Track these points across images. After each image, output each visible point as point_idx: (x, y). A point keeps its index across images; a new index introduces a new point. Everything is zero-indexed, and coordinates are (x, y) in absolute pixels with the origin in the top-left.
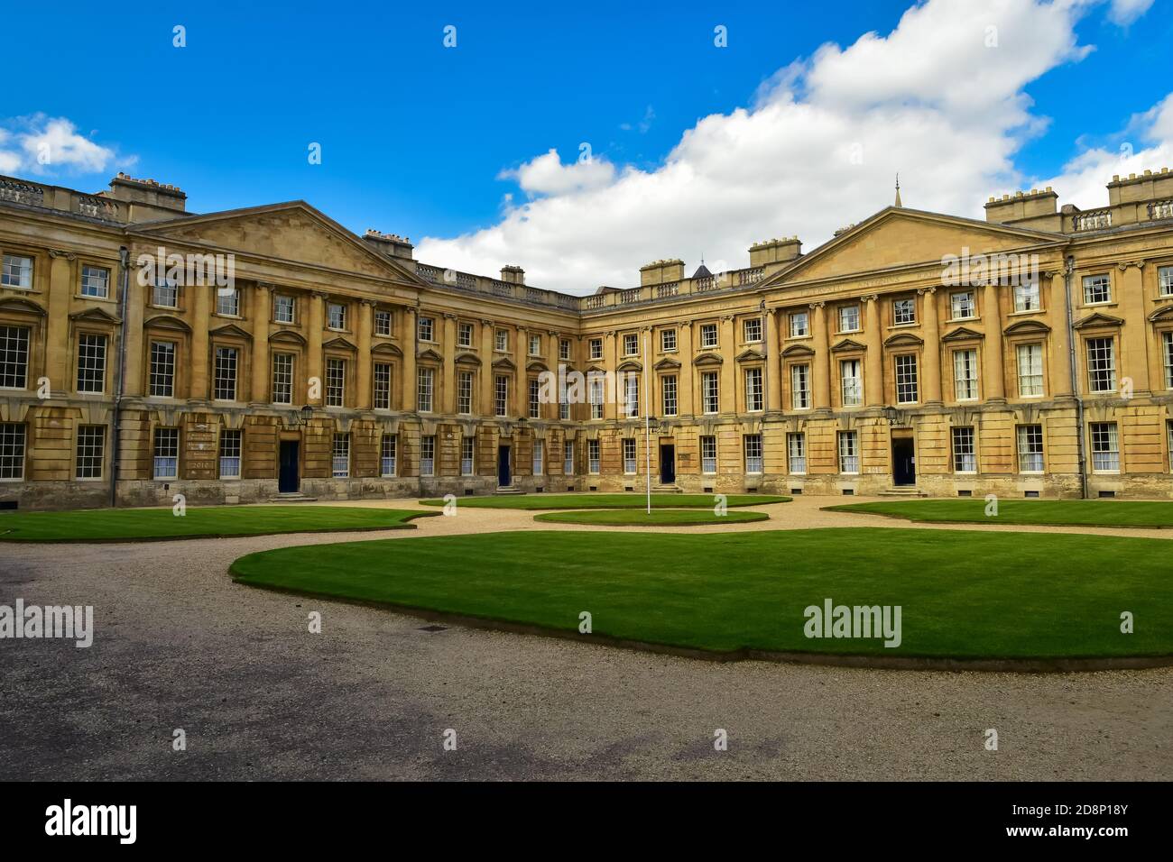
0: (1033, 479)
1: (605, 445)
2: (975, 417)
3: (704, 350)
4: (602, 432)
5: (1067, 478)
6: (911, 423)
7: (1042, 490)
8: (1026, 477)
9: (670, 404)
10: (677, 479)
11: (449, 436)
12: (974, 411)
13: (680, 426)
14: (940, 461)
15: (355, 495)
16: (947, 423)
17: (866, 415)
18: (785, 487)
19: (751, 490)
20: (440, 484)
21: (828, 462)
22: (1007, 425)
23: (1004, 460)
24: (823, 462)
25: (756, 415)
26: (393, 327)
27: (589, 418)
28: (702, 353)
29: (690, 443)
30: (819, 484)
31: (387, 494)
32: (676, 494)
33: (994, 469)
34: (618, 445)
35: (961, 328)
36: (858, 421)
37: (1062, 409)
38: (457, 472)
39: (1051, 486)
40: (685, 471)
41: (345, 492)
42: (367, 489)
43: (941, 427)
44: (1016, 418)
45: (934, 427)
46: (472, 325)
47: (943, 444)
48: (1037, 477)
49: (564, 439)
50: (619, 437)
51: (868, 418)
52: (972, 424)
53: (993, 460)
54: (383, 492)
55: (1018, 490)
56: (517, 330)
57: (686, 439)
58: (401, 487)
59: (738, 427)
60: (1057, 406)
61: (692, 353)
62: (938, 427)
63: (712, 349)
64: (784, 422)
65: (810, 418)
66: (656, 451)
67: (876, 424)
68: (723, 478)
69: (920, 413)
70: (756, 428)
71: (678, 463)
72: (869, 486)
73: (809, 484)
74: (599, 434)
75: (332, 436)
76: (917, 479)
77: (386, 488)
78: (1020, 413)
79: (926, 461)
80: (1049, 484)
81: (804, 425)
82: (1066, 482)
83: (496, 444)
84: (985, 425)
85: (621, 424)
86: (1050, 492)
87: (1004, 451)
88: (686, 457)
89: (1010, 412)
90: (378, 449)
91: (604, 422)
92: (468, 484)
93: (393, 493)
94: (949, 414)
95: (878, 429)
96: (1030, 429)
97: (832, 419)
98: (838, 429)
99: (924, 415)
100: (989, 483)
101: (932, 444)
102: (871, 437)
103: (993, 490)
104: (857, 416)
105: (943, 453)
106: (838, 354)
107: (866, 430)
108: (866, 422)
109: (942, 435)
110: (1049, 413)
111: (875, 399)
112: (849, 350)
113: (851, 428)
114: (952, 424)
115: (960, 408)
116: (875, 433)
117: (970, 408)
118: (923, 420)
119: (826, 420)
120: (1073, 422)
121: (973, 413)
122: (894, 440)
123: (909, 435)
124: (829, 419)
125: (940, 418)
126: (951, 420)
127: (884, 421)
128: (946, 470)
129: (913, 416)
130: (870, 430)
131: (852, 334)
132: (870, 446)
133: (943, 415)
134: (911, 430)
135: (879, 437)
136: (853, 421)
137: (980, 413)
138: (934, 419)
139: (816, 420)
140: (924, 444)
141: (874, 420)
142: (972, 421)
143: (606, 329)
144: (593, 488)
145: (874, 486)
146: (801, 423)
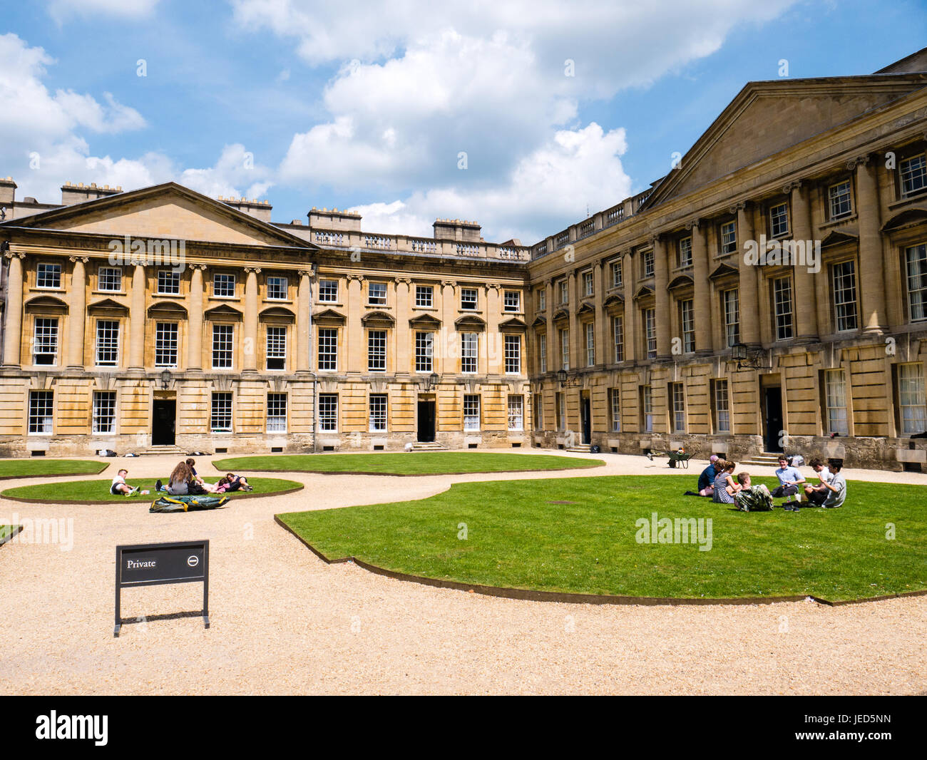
0: (280, 438)
2: (235, 384)
5: (305, 436)
6: (173, 386)
7: (285, 446)
8: (273, 436)
12: (235, 378)
14: (200, 422)
16: (209, 389)
17: (129, 376)
18: (24, 448)
21: (80, 422)
22: (260, 392)
23: (256, 422)
24: (75, 422)
30: (68, 445)
33: (247, 429)
35: (225, 305)
36: (118, 382)
37: (304, 382)
39: (292, 443)
43: (203, 391)
44: (269, 386)
45: (196, 391)
47: (203, 407)
48: (282, 436)
51: (130, 379)
52: (231, 390)
53: (247, 421)
55: (267, 447)
60: (301, 379)
62: (200, 391)
65: (62, 375)
67: (139, 386)
69: (186, 378)
72: (127, 447)
73: (55, 445)
76: (177, 438)
78: (272, 383)
79: (187, 421)
80: (291, 442)
81: (53, 384)
82: (303, 440)
84: (242, 392)
86: (292, 448)
87: (256, 414)
89: (264, 381)
94: (212, 380)
95: (140, 390)
96: (277, 396)
97: (89, 378)
98: (95, 388)
99: (188, 380)
100: (243, 441)
101: (194, 406)
102: (132, 398)
103: (246, 448)
104: (119, 377)
105: (204, 414)
106: (95, 313)
107: (126, 391)
108: (128, 383)
109: (204, 399)
110: (294, 384)
111: (137, 362)
112: (109, 310)
113: (111, 388)
114: (213, 389)
115: (222, 375)
116: (136, 395)
117: (233, 376)
118: (186, 384)
119: (80, 378)
120: (311, 392)
121: (234, 381)
122: (155, 402)
123: (173, 398)
124: (85, 378)
125: (202, 383)
126: (213, 385)
127: (146, 383)
128: (203, 430)
129: (177, 380)
130: (132, 391)
131: (113, 295)
132: (130, 406)
133: (206, 380)
134: (174, 393)
135: (140, 398)
136: (112, 380)
137: (239, 381)
138: (197, 384)
139: (68, 378)
140: (186, 407)
141: (136, 383)
142: (232, 388)
145: (132, 445)
146: (50, 380)
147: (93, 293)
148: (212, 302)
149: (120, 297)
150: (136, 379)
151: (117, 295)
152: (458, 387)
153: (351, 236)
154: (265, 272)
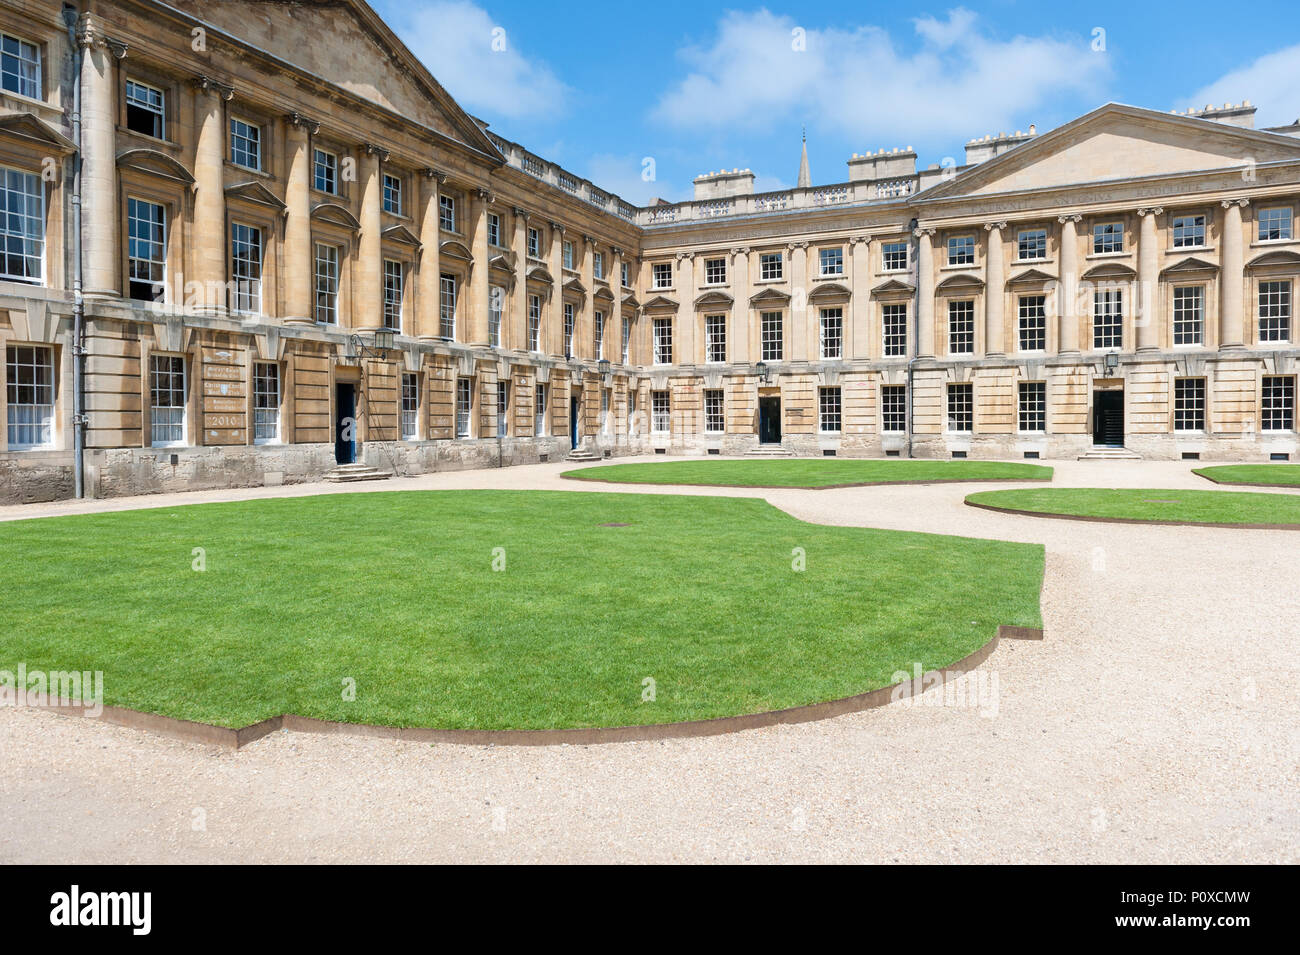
0: (1283, 440)
1: (677, 397)
2: (1209, 366)
3: (822, 280)
4: (674, 382)
6: (1120, 372)
7: (1293, 452)
8: (1274, 436)
9: (773, 345)
10: (783, 440)
11: (523, 381)
12: (1209, 358)
13: (789, 375)
14: (1158, 418)
15: (432, 466)
16: (1171, 374)
17: (1060, 363)
19: (890, 453)
20: (516, 448)
21: (1004, 419)
22: (1250, 375)
23: (1244, 417)
24: (997, 419)
25: (897, 361)
26: (458, 220)
27: (651, 363)
28: (820, 283)
29: (804, 395)
30: (990, 446)
31: (464, 463)
32: (788, 458)
33: (1229, 427)
34: (697, 397)
35: (1191, 259)
36: (1048, 369)
38: (531, 431)
40: (796, 429)
41: (418, 462)
42: (442, 456)
43: (1162, 377)
44: (1265, 367)
45: (1153, 377)
46: (540, 230)
47: (1163, 398)
48: (1288, 437)
49: (628, 388)
50: (699, 388)
51: (1063, 366)
52: (1205, 374)
53: (1230, 417)
54: (460, 460)
55: (1262, 452)
56: (585, 242)
57: (797, 394)
58: (479, 453)
59: (874, 376)
61: (807, 284)
62: (1158, 377)
63: (835, 279)
64: (945, 369)
65: (981, 365)
66: (755, 405)
67: (1073, 374)
68: (851, 439)
69: (1135, 360)
70: (900, 378)
71: (785, 420)
72: (1061, 448)
73: (976, 445)
74: (668, 383)
75: (401, 377)
76: (1127, 440)
77: (464, 455)
78: (1270, 362)
79: (1140, 418)
81: (973, 375)
83: (568, 394)
84: (1222, 375)
85: (701, 371)
87: (1244, 406)
88: (796, 412)
89: (1257, 360)
90: (453, 398)
91: (675, 368)
92: (542, 449)
93: (471, 462)
94: (1175, 362)
95: (1075, 379)
96: (1278, 380)
97: (1012, 367)
98: (1020, 378)
99: (1139, 363)
100: (1222, 445)
101: (1150, 398)
102: (1065, 389)
103: (1229, 453)
104: (1049, 363)
105: (1164, 408)
106: (1016, 288)
107: (1058, 380)
108: (1059, 371)
109: (1163, 388)
111: (1069, 344)
112: (1033, 283)
113: (1039, 378)
114: (1177, 374)
115: (1190, 355)
116: (1071, 385)
117: (1203, 355)
118: (1138, 369)
119: (1003, 368)
121: (1208, 361)
122: (1097, 393)
123: (1118, 387)
124: (1008, 367)
125: (1160, 367)
126: (1177, 369)
127: (1084, 370)
128: (1163, 428)
129: (1124, 364)
130: (1065, 380)
131: (1037, 263)
132: (1064, 399)
133: (1166, 363)
134: (1121, 381)
135: (1076, 389)
136: (1041, 369)
137: (1216, 361)
138: (1152, 368)
139: (989, 368)
140: (1138, 398)
141: (1071, 370)
142: (1206, 371)
143: (679, 250)
144: (660, 451)
145: (1068, 447)
146: (968, 371)
147: (1012, 265)
148: (1171, 257)
149: (1045, 265)
150: (1071, 366)
151: (1041, 263)
154: (1254, 202)
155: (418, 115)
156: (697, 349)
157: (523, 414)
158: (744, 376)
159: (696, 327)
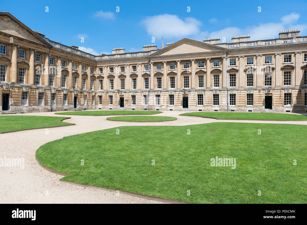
0: (217, 107)
1: (103, 97)
2: (203, 92)
3: (133, 72)
4: (103, 94)
5: (224, 107)
6: (187, 93)
9: (123, 86)
10: (124, 106)
11: (60, 93)
13: (126, 92)
14: (194, 102)
15: (30, 111)
16: (197, 93)
17: (176, 91)
18: (155, 109)
19: (145, 109)
20: (57, 108)
21: (167, 102)
22: (211, 94)
23: (210, 102)
24: (165, 102)
25: (147, 90)
26: (41, 59)
27: (99, 89)
28: (132, 73)
29: (128, 97)
31: (40, 111)
32: (124, 110)
33: (207, 104)
34: (107, 97)
35: (201, 70)
36: (174, 92)
37: (224, 91)
38: (62, 104)
40: (127, 104)
41: (26, 110)
42: (33, 109)
43: (195, 94)
44: (213, 92)
45: (193, 94)
46: (66, 61)
47: (195, 98)
49: (92, 95)
50: (108, 95)
51: (177, 91)
53: (207, 102)
54: (39, 110)
55: (213, 109)
56: (79, 64)
57: (127, 96)
58: (45, 109)
59: (142, 93)
60: (223, 90)
61: (129, 73)
63: (135, 72)
64: (155, 92)
65: (162, 91)
66: (119, 99)
68: (138, 106)
69: (190, 90)
70: (147, 93)
71: (125, 102)
72: (177, 109)
73: (161, 108)
74: (102, 94)
75: (21, 92)
76: (189, 107)
77: (40, 109)
78: (214, 91)
79: (191, 102)
80: (220, 108)
81: (160, 93)
82: (224, 108)
83: (73, 96)
84: (206, 94)
85: (108, 91)
86: (220, 110)
87: (210, 100)
88: (127, 100)
89: (212, 91)
90: (37, 97)
91: (103, 91)
92: (65, 108)
93: (43, 110)
94: (197, 91)
95: (179, 94)
96: (216, 95)
97: (168, 92)
98: (169, 94)
99: (191, 91)
100: (206, 108)
101: (193, 98)
102: (177, 96)
103: (207, 110)
104: (174, 91)
105: (195, 100)
106: (169, 75)
107: (176, 94)
108: (176, 92)
109: (195, 96)
110: (221, 91)
111: (179, 87)
113: (173, 94)
114: (198, 93)
115: (200, 90)
116: (178, 95)
117: (202, 90)
118: (191, 92)
119: (166, 92)
120: (227, 94)
121: (203, 91)
122: (183, 97)
123: (187, 96)
124: (167, 92)
125: (195, 92)
126: (198, 92)
127: (181, 92)
128: (195, 104)
129: (188, 91)
130: (177, 94)
132: (177, 98)
133: (196, 91)
134: (188, 95)
135: (180, 96)
136: (173, 92)
137: (205, 91)
138: (193, 92)
139: (163, 92)
140: (191, 98)
141: (178, 92)
142: (203, 93)
143: (104, 65)
144: (100, 109)
145: (178, 108)
146: (159, 92)
147: (169, 70)
148: (198, 69)
149: (175, 71)
150: (178, 91)
151: (174, 70)
152: (282, 91)
153: (240, 44)
154: (212, 59)
155: (28, 38)
156: (108, 87)
157: (59, 100)
158: (117, 93)
159: (108, 82)
